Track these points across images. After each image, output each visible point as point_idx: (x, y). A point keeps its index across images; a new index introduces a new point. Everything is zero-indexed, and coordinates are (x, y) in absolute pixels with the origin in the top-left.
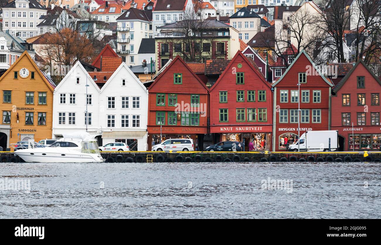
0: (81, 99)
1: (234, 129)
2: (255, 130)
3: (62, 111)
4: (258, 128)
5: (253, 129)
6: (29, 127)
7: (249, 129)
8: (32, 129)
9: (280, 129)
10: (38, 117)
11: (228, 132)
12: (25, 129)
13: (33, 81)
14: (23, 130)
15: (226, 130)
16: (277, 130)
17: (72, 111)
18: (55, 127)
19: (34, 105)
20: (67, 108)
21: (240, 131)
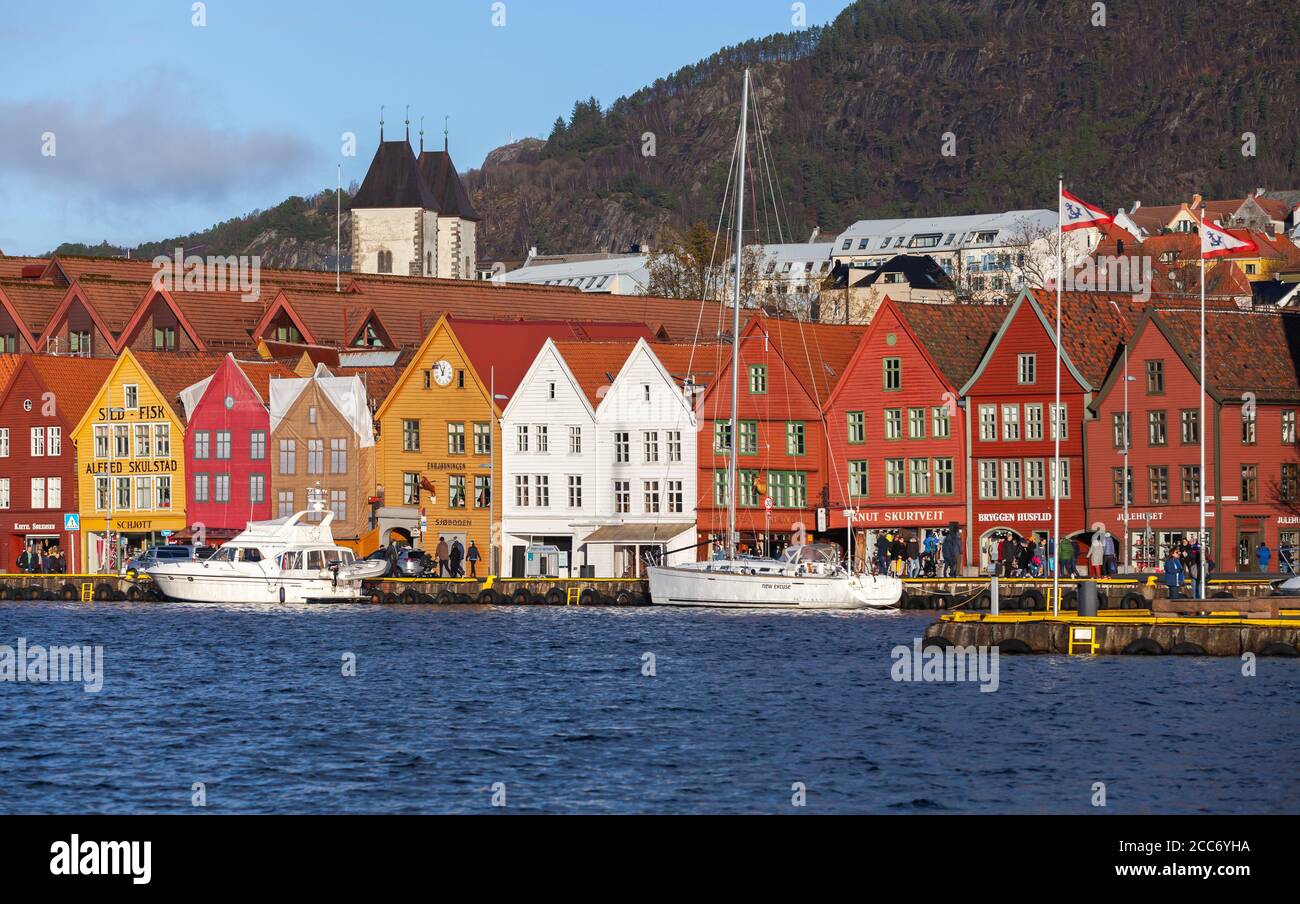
0: (559, 439)
1: (882, 516)
2: (928, 518)
3: (522, 472)
4: (933, 515)
5: (923, 518)
6: (456, 515)
7: (914, 517)
8: (462, 519)
9: (983, 518)
10: (476, 487)
11: (867, 525)
12: (448, 518)
13: (461, 392)
14: (445, 522)
15: (863, 518)
16: (975, 518)
17: (542, 472)
18: (508, 514)
19: (465, 455)
20: (531, 464)
21: (896, 521)
